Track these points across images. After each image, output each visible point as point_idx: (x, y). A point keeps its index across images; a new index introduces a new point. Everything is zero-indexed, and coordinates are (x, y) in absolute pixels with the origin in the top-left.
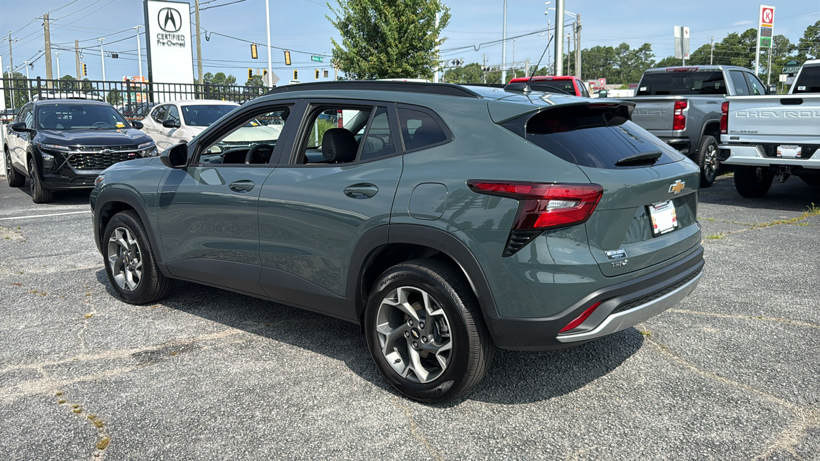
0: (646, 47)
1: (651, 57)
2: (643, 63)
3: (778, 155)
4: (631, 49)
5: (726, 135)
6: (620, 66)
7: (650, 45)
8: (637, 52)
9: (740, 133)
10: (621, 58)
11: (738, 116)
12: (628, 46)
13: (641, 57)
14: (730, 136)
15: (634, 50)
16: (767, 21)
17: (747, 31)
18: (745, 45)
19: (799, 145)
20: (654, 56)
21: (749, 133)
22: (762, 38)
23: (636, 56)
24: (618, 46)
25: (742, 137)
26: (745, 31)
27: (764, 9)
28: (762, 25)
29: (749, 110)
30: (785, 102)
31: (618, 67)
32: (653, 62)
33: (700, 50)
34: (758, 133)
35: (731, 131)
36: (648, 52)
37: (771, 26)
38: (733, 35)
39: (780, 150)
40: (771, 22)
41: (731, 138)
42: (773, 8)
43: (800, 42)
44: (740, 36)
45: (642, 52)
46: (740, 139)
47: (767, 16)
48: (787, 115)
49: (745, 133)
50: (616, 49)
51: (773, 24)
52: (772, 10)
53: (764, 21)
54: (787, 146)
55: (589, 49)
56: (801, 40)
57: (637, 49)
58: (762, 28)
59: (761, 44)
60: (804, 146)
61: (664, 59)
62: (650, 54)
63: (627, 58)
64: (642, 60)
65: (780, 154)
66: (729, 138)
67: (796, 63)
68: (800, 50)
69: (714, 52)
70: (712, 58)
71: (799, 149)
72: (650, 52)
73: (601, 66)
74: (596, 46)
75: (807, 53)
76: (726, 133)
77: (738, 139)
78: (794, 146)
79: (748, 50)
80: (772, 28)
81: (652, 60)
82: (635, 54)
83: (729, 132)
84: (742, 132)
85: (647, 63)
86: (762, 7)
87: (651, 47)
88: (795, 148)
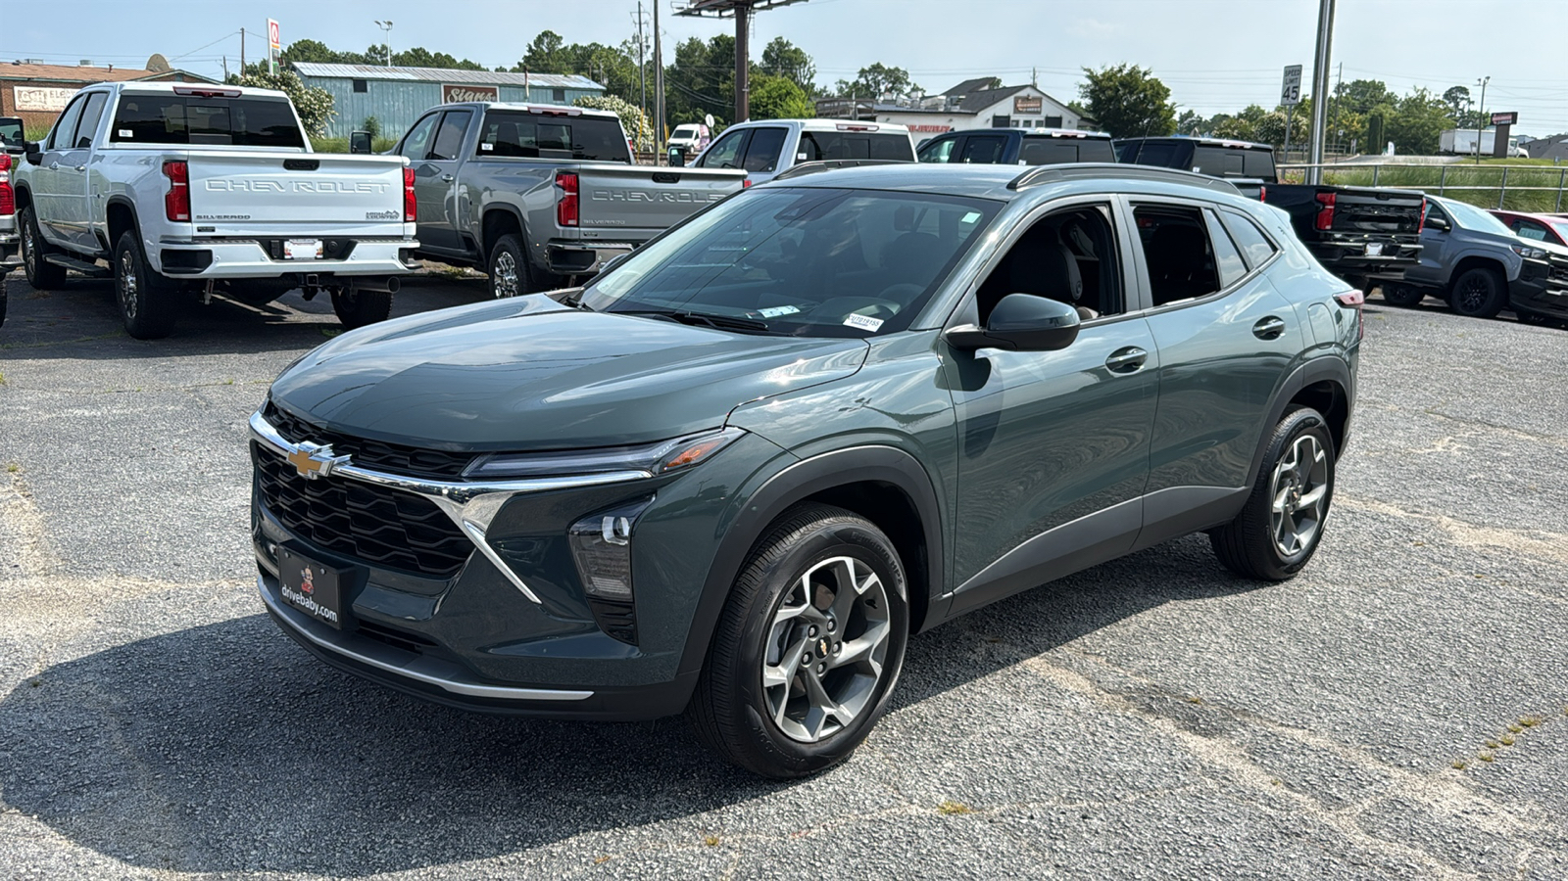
3: (286, 257)
5: (189, 224)
9: (216, 219)
11: (210, 187)
14: (196, 225)
19: (319, 237)
21: (234, 219)
25: (219, 228)
29: (231, 177)
30: (290, 165)
34: (250, 219)
35: (199, 217)
39: (289, 248)
41: (199, 230)
46: (216, 230)
48: (298, 188)
49: (226, 219)
54: (300, 241)
60: (325, 240)
65: (290, 254)
66: (195, 230)
71: (319, 245)
76: (189, 220)
77: (213, 230)
78: (311, 241)
83: (193, 218)
84: (218, 217)
88: (313, 244)
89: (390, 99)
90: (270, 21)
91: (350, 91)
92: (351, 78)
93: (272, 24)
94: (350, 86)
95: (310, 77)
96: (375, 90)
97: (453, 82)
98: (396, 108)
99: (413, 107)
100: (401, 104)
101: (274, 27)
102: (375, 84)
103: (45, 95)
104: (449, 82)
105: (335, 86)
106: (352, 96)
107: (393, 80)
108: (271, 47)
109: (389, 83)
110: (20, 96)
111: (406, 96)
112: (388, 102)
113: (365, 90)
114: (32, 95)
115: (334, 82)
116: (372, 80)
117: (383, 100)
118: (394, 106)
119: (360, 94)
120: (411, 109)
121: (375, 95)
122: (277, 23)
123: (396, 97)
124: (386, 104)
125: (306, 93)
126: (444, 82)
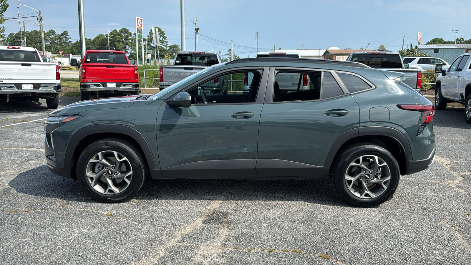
0: (65, 33)
1: (69, 39)
2: (64, 43)
4: (57, 33)
6: (51, 43)
7: (68, 32)
8: (60, 36)
10: (51, 38)
12: (55, 32)
13: (63, 39)
15: (58, 34)
16: (140, 25)
17: (122, 29)
18: (122, 37)
20: (71, 39)
22: (139, 34)
23: (60, 38)
24: (48, 31)
26: (121, 29)
27: (138, 19)
28: (138, 27)
31: (49, 44)
32: (70, 42)
33: (98, 37)
36: (67, 36)
37: (142, 28)
38: (115, 30)
40: (141, 26)
42: (142, 19)
43: (148, 37)
44: (119, 32)
45: (63, 36)
47: (140, 23)
50: (47, 33)
51: (142, 27)
52: (141, 20)
53: (138, 25)
55: (30, 31)
56: (148, 36)
57: (60, 34)
58: (138, 29)
59: (138, 37)
61: (78, 41)
62: (68, 37)
63: (55, 39)
64: (64, 40)
67: (149, 48)
68: (148, 41)
69: (109, 39)
70: (109, 43)
72: (68, 36)
73: (38, 42)
74: (34, 30)
75: (152, 43)
79: (123, 39)
80: (142, 29)
81: (69, 41)
82: (59, 37)
85: (67, 42)
86: (137, 18)
87: (68, 33)
89: (446, 54)
90: (419, 33)
91: (433, 52)
92: (434, 49)
93: (419, 34)
94: (433, 51)
95: (420, 49)
96: (441, 52)
97: (469, 48)
98: (448, 57)
99: (454, 56)
100: (450, 56)
101: (420, 35)
102: (441, 50)
103: (344, 58)
104: (468, 48)
105: (428, 51)
106: (433, 54)
107: (448, 49)
108: (418, 41)
109: (446, 50)
110: (337, 58)
111: (452, 53)
112: (445, 55)
113: (438, 52)
114: (340, 58)
115: (428, 50)
116: (441, 49)
117: (443, 55)
118: (447, 56)
119: (436, 53)
120: (453, 57)
121: (441, 54)
122: (421, 33)
123: (448, 54)
124: (444, 56)
125: (418, 54)
126: (466, 48)
